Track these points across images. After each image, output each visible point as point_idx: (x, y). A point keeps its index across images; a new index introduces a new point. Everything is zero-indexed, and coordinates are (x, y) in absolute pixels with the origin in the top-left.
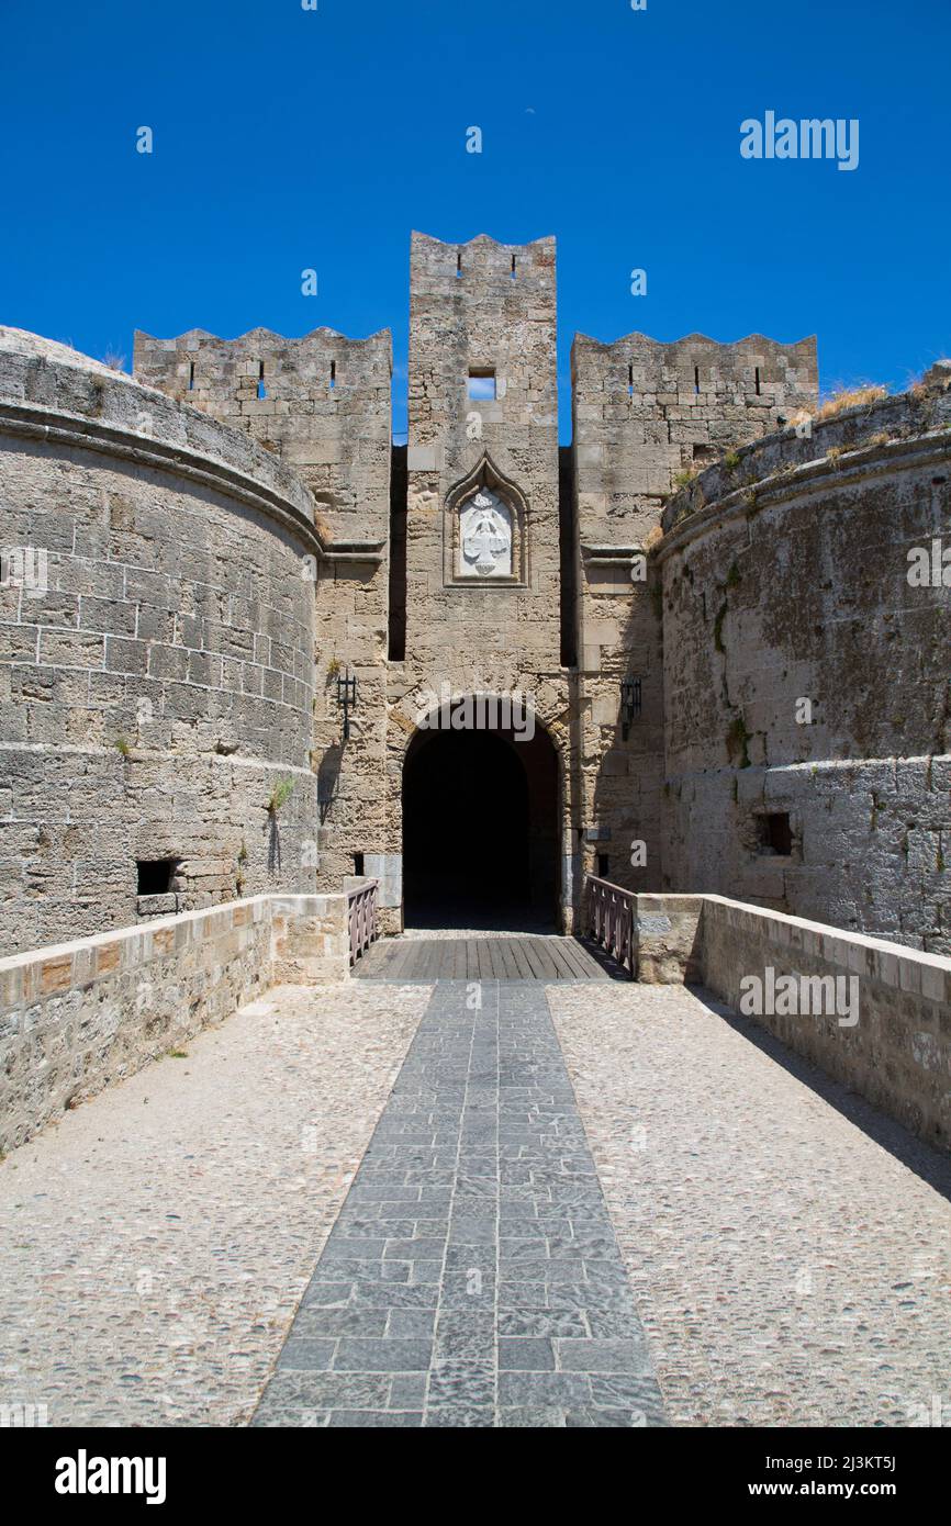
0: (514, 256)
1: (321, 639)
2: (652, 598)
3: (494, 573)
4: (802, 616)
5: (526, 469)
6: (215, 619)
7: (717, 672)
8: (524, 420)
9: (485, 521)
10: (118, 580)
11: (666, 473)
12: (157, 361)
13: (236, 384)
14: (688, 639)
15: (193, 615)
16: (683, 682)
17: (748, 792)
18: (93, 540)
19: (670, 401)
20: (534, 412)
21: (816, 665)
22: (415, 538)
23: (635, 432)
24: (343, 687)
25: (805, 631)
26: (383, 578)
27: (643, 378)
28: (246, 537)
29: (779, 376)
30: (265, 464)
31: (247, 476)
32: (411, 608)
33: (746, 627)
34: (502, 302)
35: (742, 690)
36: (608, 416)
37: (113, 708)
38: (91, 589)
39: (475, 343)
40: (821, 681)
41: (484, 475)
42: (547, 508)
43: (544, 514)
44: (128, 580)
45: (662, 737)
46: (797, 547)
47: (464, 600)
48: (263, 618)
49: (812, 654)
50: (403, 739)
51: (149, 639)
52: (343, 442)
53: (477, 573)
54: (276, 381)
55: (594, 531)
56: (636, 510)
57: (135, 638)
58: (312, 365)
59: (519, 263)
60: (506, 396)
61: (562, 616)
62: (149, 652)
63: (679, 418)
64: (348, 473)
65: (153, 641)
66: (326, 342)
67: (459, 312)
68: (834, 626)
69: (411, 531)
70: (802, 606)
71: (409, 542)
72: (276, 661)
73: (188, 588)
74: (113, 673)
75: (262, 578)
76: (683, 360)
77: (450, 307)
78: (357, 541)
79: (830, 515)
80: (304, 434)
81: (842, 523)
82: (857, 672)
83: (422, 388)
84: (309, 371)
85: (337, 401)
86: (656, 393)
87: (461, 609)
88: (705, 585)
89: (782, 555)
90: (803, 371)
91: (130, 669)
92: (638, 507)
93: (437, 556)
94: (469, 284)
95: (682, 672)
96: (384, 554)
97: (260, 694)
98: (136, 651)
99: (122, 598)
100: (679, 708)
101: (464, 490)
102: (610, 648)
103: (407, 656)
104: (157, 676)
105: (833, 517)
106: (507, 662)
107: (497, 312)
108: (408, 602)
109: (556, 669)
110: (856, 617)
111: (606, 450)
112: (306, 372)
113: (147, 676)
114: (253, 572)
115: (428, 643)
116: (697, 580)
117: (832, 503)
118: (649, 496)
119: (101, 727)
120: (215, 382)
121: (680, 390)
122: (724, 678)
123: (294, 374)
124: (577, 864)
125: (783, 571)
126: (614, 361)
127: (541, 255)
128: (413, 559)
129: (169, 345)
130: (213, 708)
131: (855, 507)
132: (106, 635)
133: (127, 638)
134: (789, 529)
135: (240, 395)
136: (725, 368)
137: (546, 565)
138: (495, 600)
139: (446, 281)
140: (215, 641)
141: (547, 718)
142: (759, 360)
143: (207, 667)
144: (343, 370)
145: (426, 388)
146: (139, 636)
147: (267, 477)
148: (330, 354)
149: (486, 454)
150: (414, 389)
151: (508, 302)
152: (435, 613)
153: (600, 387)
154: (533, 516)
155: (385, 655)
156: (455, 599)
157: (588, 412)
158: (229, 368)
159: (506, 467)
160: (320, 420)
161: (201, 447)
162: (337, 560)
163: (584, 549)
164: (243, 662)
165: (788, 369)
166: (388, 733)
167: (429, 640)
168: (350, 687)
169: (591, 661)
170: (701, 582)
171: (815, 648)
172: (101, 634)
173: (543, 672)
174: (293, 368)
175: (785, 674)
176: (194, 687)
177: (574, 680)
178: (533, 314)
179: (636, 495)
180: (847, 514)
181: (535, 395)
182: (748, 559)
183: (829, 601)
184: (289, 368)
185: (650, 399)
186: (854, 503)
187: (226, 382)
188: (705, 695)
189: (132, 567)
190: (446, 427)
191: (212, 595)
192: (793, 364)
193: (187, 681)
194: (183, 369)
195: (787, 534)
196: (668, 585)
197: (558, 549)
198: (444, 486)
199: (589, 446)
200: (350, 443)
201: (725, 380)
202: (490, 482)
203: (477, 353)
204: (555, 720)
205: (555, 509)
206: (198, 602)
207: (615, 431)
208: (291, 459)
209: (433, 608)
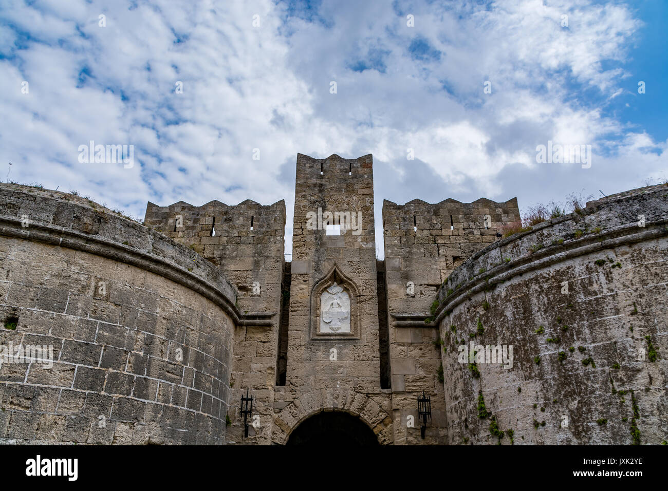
0: (351, 164)
1: (235, 372)
3: (340, 331)
4: (526, 351)
5: (358, 272)
6: (156, 357)
7: (476, 389)
8: (356, 246)
9: (335, 301)
10: (93, 330)
11: (438, 272)
12: (157, 217)
13: (199, 229)
14: (457, 370)
15: (142, 354)
16: (456, 398)
18: (79, 305)
19: (437, 234)
20: (362, 241)
21: (539, 383)
22: (294, 311)
23: (419, 250)
24: (245, 402)
25: (528, 361)
26: (274, 335)
27: (422, 222)
28: (185, 307)
29: (499, 219)
30: (202, 266)
31: (190, 273)
32: (292, 353)
34: (345, 186)
35: (492, 402)
36: (403, 242)
37: (73, 414)
39: (330, 206)
40: (544, 394)
41: (335, 274)
42: (370, 294)
43: (369, 297)
44: (99, 330)
45: (447, 436)
46: (517, 308)
47: (321, 348)
48: (191, 356)
49: (536, 376)
50: (283, 436)
51: (107, 368)
52: (255, 258)
53: (330, 331)
54: (221, 228)
55: (395, 305)
56: (422, 293)
57: (98, 368)
58: (241, 219)
59: (354, 167)
60: (347, 233)
61: (380, 358)
62: (106, 376)
63: (444, 242)
64: (257, 275)
65: (111, 370)
67: (321, 191)
68: (548, 357)
69: (291, 307)
70: (525, 345)
71: (291, 313)
72: (198, 385)
73: (141, 336)
74: (78, 390)
75: (193, 332)
76: (443, 212)
77: (316, 189)
78: (260, 313)
79: (535, 287)
80: (235, 254)
81: (543, 291)
82: (567, 387)
83: (301, 230)
84: (239, 220)
85: (253, 237)
86: (430, 230)
87: (320, 353)
88: (463, 335)
89: (508, 313)
90: (512, 216)
91: (91, 388)
92: (423, 292)
93: (306, 322)
94: (327, 177)
95: (455, 391)
96: (276, 321)
97: (183, 406)
98: (98, 375)
99: (93, 342)
100: (455, 415)
101: (322, 284)
102: (411, 376)
103: (287, 383)
104: (109, 393)
105: (537, 288)
106: (348, 386)
107: (342, 191)
108: (289, 349)
109: (378, 390)
110: (561, 350)
111: (403, 260)
112: (238, 222)
113: (103, 393)
114: (188, 328)
115: (299, 374)
116: (459, 332)
117: (536, 280)
118: (429, 285)
119: (62, 428)
120: (188, 228)
121: (443, 227)
122: (480, 392)
123: (231, 223)
125: (510, 323)
126: (405, 213)
127: (365, 163)
128: (293, 323)
130: (148, 414)
131: (550, 282)
132: (77, 365)
133: (92, 367)
134: (510, 297)
135: (201, 234)
136: (468, 216)
137: (369, 325)
138: (340, 347)
139: (315, 176)
140: (154, 370)
141: (373, 423)
142: (486, 211)
143: (147, 387)
144: (258, 221)
145: (303, 230)
146: (101, 366)
147: (203, 274)
148: (251, 213)
149: (335, 264)
150: (296, 230)
151: (348, 186)
152: (304, 356)
153: (398, 227)
154: (362, 298)
155: (273, 383)
156: (317, 347)
157: (392, 240)
158: (196, 221)
159: (347, 271)
160: (243, 247)
161: (161, 255)
162: (248, 325)
163: (393, 316)
164: (174, 384)
165: (503, 215)
166: (274, 433)
167: (300, 372)
168: (249, 402)
169: (398, 384)
170: (461, 333)
171: (537, 372)
172: (74, 364)
173: (371, 392)
174: (231, 220)
175: (520, 390)
176: (136, 400)
177: (390, 397)
178: (361, 191)
179: (421, 285)
180: (546, 286)
182: (488, 318)
183: (542, 340)
184: (229, 220)
185: (426, 233)
186: (549, 279)
187: (193, 228)
188: (470, 406)
189: (103, 322)
190: (313, 250)
191: (157, 341)
192: (506, 212)
193: (131, 397)
194: (171, 222)
195: (510, 300)
196: (443, 336)
197: (377, 317)
198: (311, 282)
199: (393, 259)
200: (259, 259)
201: (468, 222)
202: (337, 278)
204: (378, 424)
205: (375, 294)
206: (147, 345)
207: (407, 250)
208: (226, 268)
209: (303, 353)
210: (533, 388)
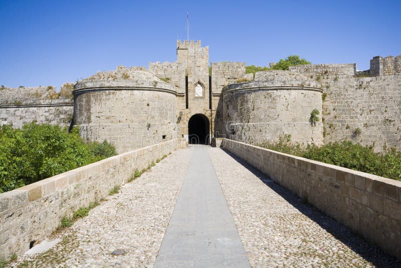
1: (177, 106)
2: (221, 100)
3: (200, 96)
5: (205, 81)
7: (228, 112)
8: (204, 74)
9: (199, 89)
10: (159, 105)
12: (152, 66)
15: (166, 108)
18: (156, 101)
19: (225, 72)
20: (206, 73)
22: (189, 92)
23: (219, 76)
26: (185, 97)
27: (221, 68)
29: (240, 67)
32: (189, 102)
33: (231, 107)
34: (201, 56)
35: (230, 114)
36: (216, 74)
38: (156, 106)
39: (197, 62)
42: (207, 87)
50: (188, 119)
52: (179, 78)
53: (198, 96)
55: (214, 91)
56: (220, 88)
59: (203, 50)
60: (202, 71)
61: (209, 102)
63: (226, 74)
64: (180, 83)
65: (163, 111)
66: (176, 63)
73: (165, 104)
74: (159, 115)
76: (226, 65)
78: (181, 93)
80: (174, 77)
82: (241, 114)
84: (174, 68)
85: (178, 72)
86: (223, 71)
87: (196, 101)
90: (244, 67)
91: (161, 115)
93: (192, 94)
94: (196, 54)
96: (185, 94)
98: (161, 112)
99: (160, 107)
101: (196, 84)
102: (216, 107)
103: (189, 108)
106: (202, 109)
107: (200, 58)
109: (209, 110)
111: (216, 79)
115: (191, 106)
118: (221, 86)
120: (161, 70)
121: (226, 70)
124: (211, 136)
125: (234, 101)
126: (217, 66)
128: (189, 95)
129: (154, 64)
136: (232, 67)
137: (207, 95)
138: (200, 100)
140: (168, 110)
142: (237, 65)
143: (167, 113)
144: (179, 68)
145: (190, 70)
148: (177, 65)
149: (199, 79)
153: (215, 70)
154: (205, 88)
155: (185, 108)
157: (213, 73)
158: (163, 67)
159: (202, 81)
162: (179, 96)
163: (213, 93)
166: (186, 119)
168: (181, 113)
169: (213, 108)
171: (237, 110)
172: (158, 111)
173: (207, 110)
175: (234, 113)
177: (211, 111)
178: (205, 58)
179: (219, 85)
181: (206, 71)
182: (231, 99)
184: (171, 67)
188: (227, 114)
190: (193, 75)
192: (242, 66)
196: (223, 99)
197: (209, 93)
198: (193, 84)
202: (199, 83)
203: (198, 64)
204: (208, 117)
205: (209, 87)
206: (166, 106)
207: (217, 76)
209: (192, 101)
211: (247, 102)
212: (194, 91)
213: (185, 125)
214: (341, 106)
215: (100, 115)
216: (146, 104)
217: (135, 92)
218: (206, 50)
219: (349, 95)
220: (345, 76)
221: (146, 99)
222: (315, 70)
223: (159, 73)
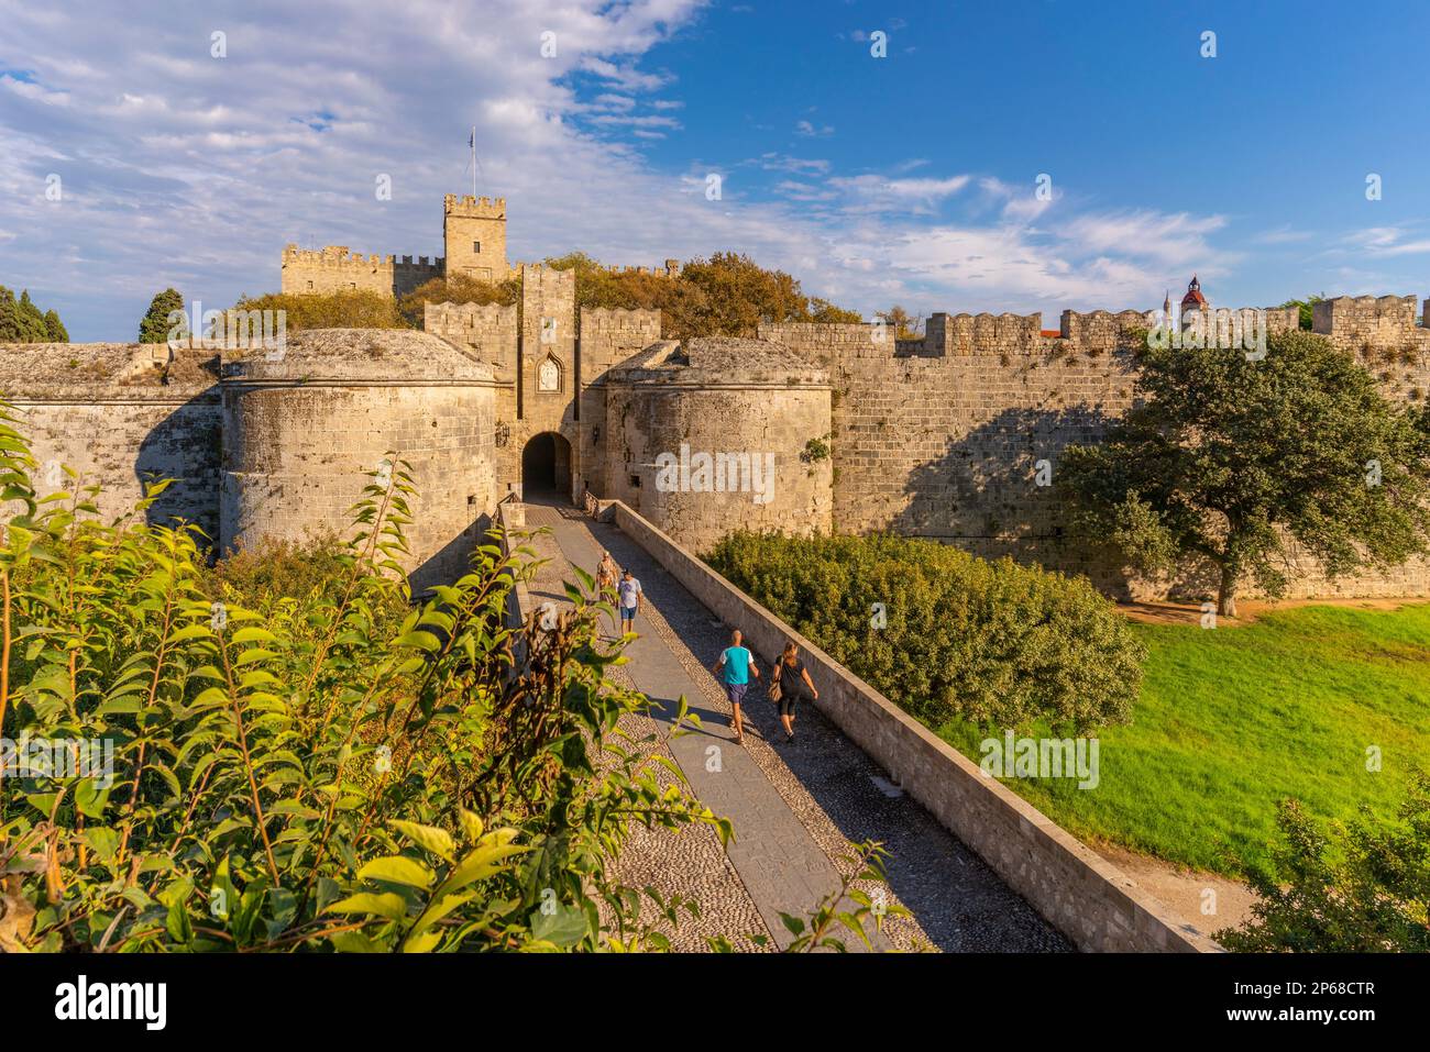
2: (603, 401)
3: (552, 389)
4: (645, 423)
5: (563, 352)
8: (563, 337)
9: (549, 370)
10: (460, 421)
11: (610, 357)
12: (434, 313)
13: (463, 323)
14: (615, 419)
16: (613, 431)
17: (630, 467)
18: (455, 411)
19: (612, 332)
20: (566, 334)
22: (526, 379)
23: (600, 343)
24: (505, 430)
26: (516, 391)
27: (603, 323)
29: (648, 323)
32: (525, 402)
33: (631, 421)
34: (556, 293)
35: (629, 440)
36: (591, 336)
37: (461, 456)
38: (454, 425)
39: (545, 308)
41: (549, 354)
42: (570, 368)
43: (569, 370)
47: (542, 399)
49: (647, 434)
50: (523, 446)
53: (546, 389)
54: (477, 322)
55: (585, 377)
56: (600, 370)
58: (490, 316)
59: (562, 278)
60: (557, 328)
62: (467, 440)
63: (615, 338)
64: (504, 356)
66: (494, 308)
67: (541, 296)
68: (653, 428)
69: (524, 376)
70: (645, 420)
71: (524, 380)
74: (460, 447)
76: (616, 317)
77: (538, 295)
78: (506, 380)
79: (652, 398)
80: (488, 341)
81: (655, 400)
82: (658, 441)
83: (527, 324)
84: (489, 318)
85: (499, 330)
86: (607, 329)
87: (541, 402)
88: (620, 405)
89: (641, 405)
90: (656, 321)
91: (463, 445)
92: (600, 368)
93: (532, 384)
94: (544, 285)
95: (612, 428)
96: (515, 385)
97: (489, 443)
101: (542, 359)
102: (590, 416)
103: (523, 418)
106: (557, 419)
107: (554, 296)
108: (524, 398)
109: (572, 422)
110: (658, 427)
111: (590, 349)
115: (530, 413)
116: (618, 402)
118: (604, 365)
120: (455, 322)
121: (615, 328)
122: (624, 435)
123: (484, 320)
125: (641, 409)
126: (594, 317)
127: (569, 275)
128: (525, 386)
129: (438, 307)
130: (481, 451)
132: (459, 437)
135: (465, 327)
136: (631, 320)
137: (569, 386)
138: (553, 398)
139: (536, 284)
142: (642, 318)
144: (501, 319)
145: (529, 324)
148: (496, 312)
149: (550, 348)
150: (525, 324)
151: (558, 293)
152: (533, 404)
153: (588, 326)
154: (565, 369)
155: (516, 418)
156: (540, 398)
157: (584, 335)
158: (460, 317)
159: (556, 353)
160: (492, 337)
162: (501, 387)
163: (582, 382)
165: (651, 321)
166: (518, 444)
169: (584, 420)
173: (568, 424)
175: (640, 438)
176: (477, 446)
177: (578, 426)
178: (566, 297)
179: (600, 365)
181: (567, 328)
182: (632, 403)
183: (652, 420)
184: (482, 317)
185: (605, 331)
187: (459, 322)
188: (619, 438)
190: (536, 339)
192: (653, 319)
194: (443, 317)
196: (609, 398)
197: (574, 382)
199: (585, 346)
200: (503, 345)
201: (630, 324)
202: (550, 356)
203: (546, 311)
204: (570, 439)
205: (573, 369)
207: (593, 342)
208: (483, 350)
209: (532, 402)
210: (645, 439)
211: (673, 414)
212: (537, 376)
213: (515, 462)
214: (867, 420)
215: (305, 451)
216: (428, 423)
217: (404, 392)
218: (569, 277)
219: (886, 396)
220: (876, 353)
221: (429, 409)
222: (815, 337)
223: (450, 331)
